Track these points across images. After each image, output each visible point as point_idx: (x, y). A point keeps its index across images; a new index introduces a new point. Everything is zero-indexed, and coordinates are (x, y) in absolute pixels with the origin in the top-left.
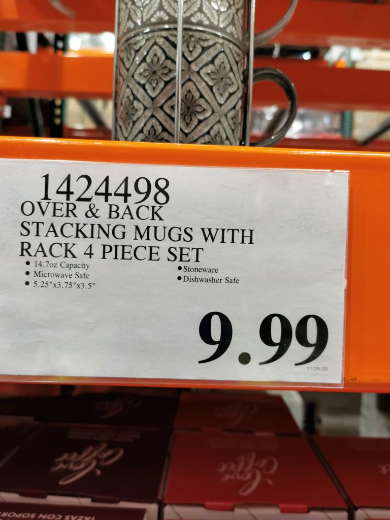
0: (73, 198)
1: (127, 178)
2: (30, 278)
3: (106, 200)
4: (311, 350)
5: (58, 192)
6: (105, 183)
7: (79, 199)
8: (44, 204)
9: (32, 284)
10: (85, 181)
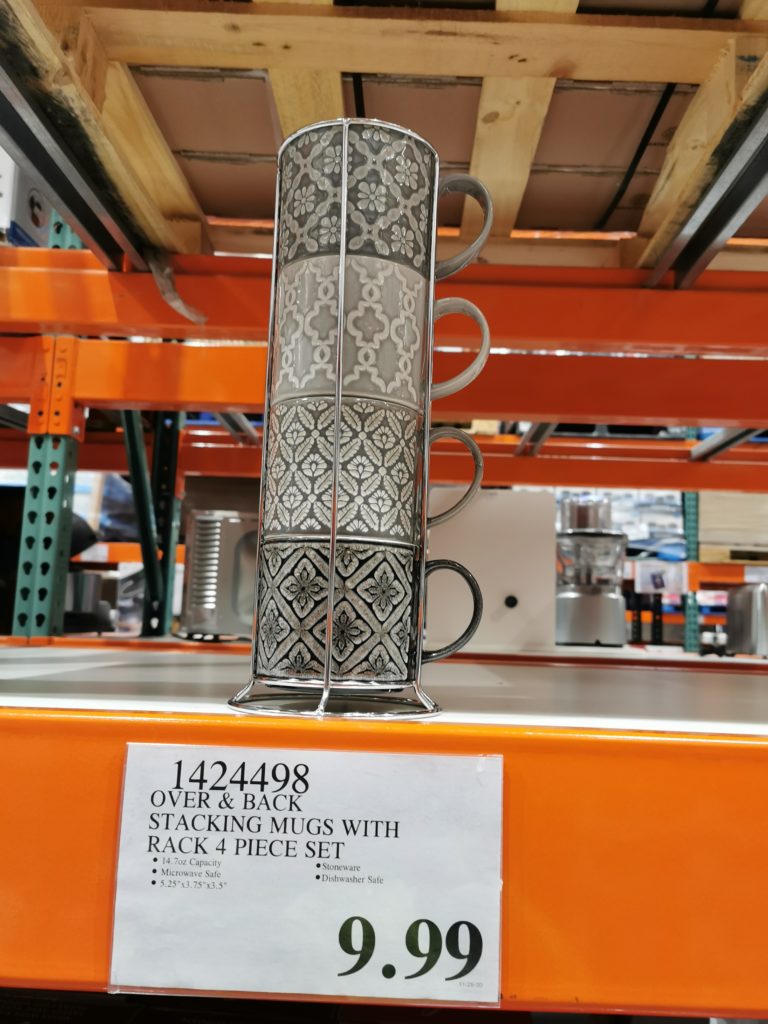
0: (206, 787)
1: (264, 765)
2: (157, 877)
3: (242, 789)
4: (464, 962)
5: (191, 781)
6: (240, 771)
7: (213, 788)
8: (175, 793)
9: (158, 883)
10: (220, 767)
